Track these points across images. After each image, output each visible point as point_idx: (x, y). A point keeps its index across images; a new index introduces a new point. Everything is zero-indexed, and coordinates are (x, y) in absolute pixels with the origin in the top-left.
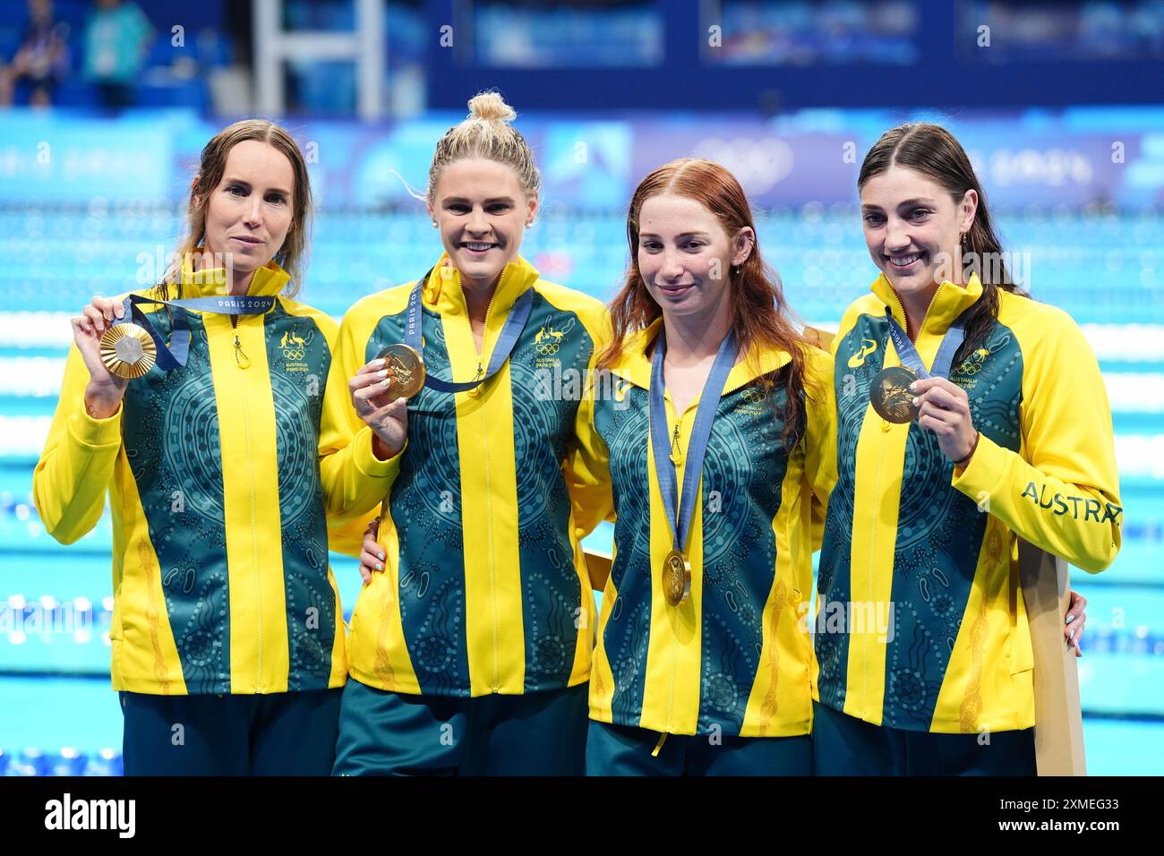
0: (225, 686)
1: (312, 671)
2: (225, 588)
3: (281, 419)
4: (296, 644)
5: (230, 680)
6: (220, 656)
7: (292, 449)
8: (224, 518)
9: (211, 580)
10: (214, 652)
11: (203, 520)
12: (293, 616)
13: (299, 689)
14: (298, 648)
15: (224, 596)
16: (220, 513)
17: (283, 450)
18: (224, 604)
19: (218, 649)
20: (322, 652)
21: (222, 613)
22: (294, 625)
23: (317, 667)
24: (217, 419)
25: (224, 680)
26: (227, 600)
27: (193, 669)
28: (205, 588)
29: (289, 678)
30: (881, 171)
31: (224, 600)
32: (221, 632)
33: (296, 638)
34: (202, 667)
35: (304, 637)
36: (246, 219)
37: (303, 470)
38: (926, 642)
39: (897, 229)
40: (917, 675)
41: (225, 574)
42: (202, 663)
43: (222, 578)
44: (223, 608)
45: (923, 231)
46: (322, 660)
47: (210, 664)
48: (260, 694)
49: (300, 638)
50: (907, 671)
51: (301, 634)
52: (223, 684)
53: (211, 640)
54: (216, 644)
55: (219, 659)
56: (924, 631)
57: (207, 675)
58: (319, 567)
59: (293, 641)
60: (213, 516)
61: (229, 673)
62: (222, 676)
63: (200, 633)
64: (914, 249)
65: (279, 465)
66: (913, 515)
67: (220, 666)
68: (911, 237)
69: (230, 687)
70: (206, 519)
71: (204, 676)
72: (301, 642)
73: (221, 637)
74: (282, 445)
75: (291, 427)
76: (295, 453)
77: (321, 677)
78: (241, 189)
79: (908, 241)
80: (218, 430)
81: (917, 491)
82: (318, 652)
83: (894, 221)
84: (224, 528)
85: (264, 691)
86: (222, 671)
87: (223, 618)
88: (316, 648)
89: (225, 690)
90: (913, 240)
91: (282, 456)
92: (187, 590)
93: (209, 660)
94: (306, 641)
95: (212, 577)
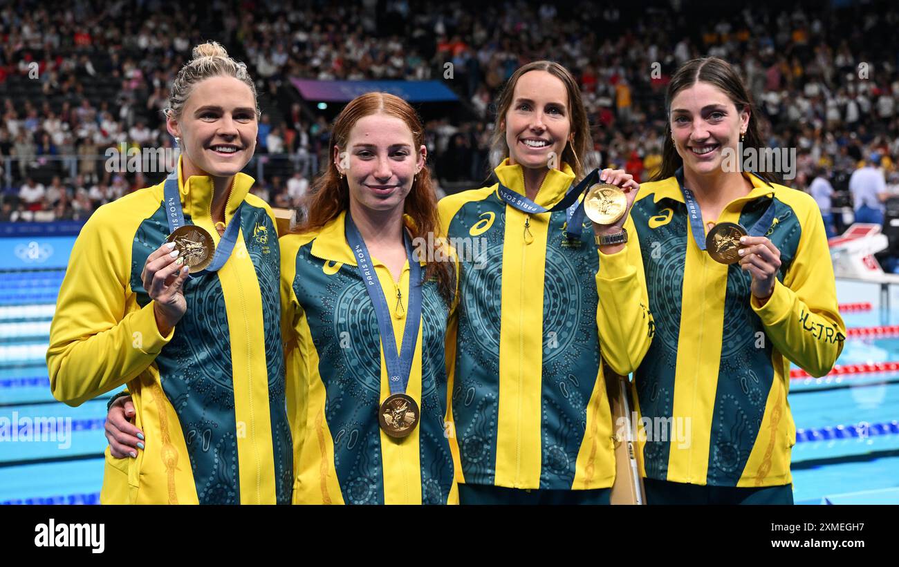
0: (491, 480)
1: (559, 475)
2: (495, 404)
3: (549, 282)
4: (547, 453)
5: (494, 475)
6: (489, 456)
7: (555, 306)
8: (499, 352)
9: (486, 398)
10: (484, 453)
11: (483, 352)
12: (546, 432)
13: (548, 488)
14: (548, 456)
15: (494, 411)
16: (496, 348)
17: (547, 305)
18: (494, 417)
19: (488, 451)
20: (568, 461)
21: (492, 424)
22: (546, 439)
23: (563, 472)
24: (501, 278)
25: (490, 475)
26: (496, 414)
27: (469, 464)
28: (480, 403)
29: (541, 479)
30: (688, 85)
31: (494, 414)
32: (490, 438)
33: (547, 448)
34: (475, 464)
35: (554, 449)
36: (531, 127)
37: (563, 322)
38: (743, 423)
39: (701, 126)
40: (736, 446)
41: (496, 394)
42: (475, 461)
43: (494, 397)
44: (493, 420)
45: (719, 129)
46: (568, 467)
47: (482, 461)
48: (517, 489)
49: (550, 449)
50: (729, 444)
51: (551, 446)
52: (490, 477)
53: (482, 443)
54: (486, 447)
55: (488, 458)
56: (743, 415)
57: (479, 470)
58: (569, 397)
59: (545, 451)
60: (490, 349)
61: (494, 469)
62: (489, 471)
63: (474, 438)
64: (711, 142)
65: (544, 317)
66: (734, 332)
67: (489, 464)
68: (710, 132)
69: (494, 480)
70: (485, 352)
71: (476, 471)
72: (551, 452)
73: (490, 442)
74: (547, 302)
75: (555, 288)
76: (557, 309)
77: (566, 480)
78: (527, 105)
79: (708, 135)
80: (500, 286)
81: (736, 315)
82: (564, 461)
83: (698, 121)
84: (499, 360)
85: (520, 486)
86: (490, 468)
87: (492, 427)
88: (563, 458)
89: (490, 482)
90: (712, 134)
91: (547, 310)
92: (467, 403)
93: (481, 459)
94: (555, 451)
95: (487, 396)
